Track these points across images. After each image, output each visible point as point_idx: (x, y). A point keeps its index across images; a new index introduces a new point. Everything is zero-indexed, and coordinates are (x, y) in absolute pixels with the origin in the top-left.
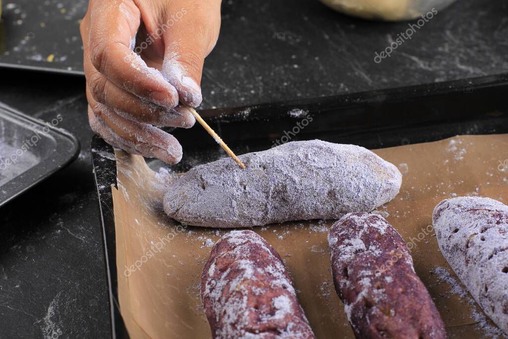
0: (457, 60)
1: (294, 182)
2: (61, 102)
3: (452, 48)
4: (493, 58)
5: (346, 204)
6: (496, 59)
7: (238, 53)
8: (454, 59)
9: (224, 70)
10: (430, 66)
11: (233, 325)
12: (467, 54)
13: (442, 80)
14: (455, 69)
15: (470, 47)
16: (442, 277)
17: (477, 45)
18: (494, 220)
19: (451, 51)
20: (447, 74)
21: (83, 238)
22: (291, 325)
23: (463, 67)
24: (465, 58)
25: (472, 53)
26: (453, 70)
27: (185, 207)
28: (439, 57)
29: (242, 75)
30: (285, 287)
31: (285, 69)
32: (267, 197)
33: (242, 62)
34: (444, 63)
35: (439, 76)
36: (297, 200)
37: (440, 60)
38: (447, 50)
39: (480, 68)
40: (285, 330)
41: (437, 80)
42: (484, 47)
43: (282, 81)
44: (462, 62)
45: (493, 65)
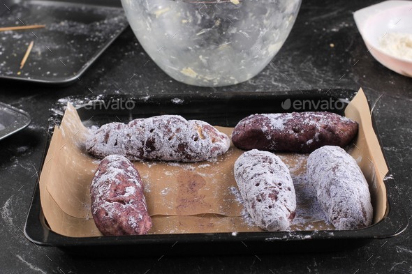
0: (273, 79)
1: (160, 137)
2: (23, 99)
3: (272, 72)
4: (296, 79)
5: (189, 153)
6: (297, 79)
7: (137, 73)
8: (271, 79)
9: (126, 83)
10: (255, 82)
11: (100, 198)
12: (280, 76)
13: (260, 90)
14: (270, 84)
15: (283, 72)
16: (233, 192)
17: (288, 71)
18: (262, 160)
19: (270, 74)
20: (265, 87)
21: (29, 169)
22: (132, 201)
23: (275, 83)
24: (278, 78)
25: (283, 75)
26: (269, 85)
27: (95, 146)
28: (262, 77)
29: (137, 86)
30: (134, 182)
31: (164, 83)
32: (143, 145)
33: (138, 78)
34: (264, 81)
35: (259, 88)
36: (161, 147)
37: (262, 79)
38: (268, 74)
39: (286, 84)
40: (128, 203)
41: (257, 91)
42: (291, 71)
43: (161, 89)
44: (276, 80)
45: (295, 83)
